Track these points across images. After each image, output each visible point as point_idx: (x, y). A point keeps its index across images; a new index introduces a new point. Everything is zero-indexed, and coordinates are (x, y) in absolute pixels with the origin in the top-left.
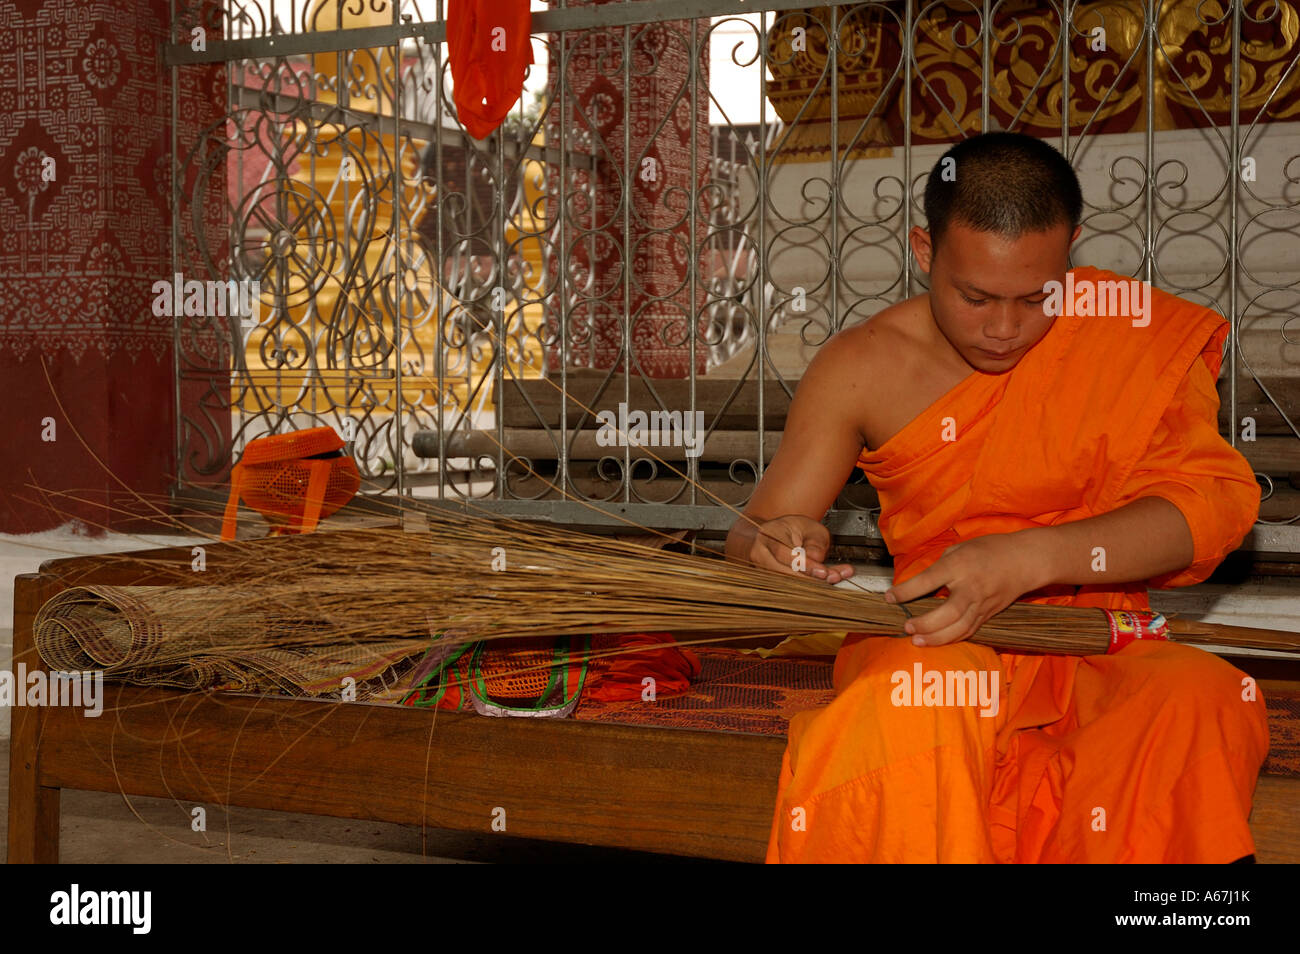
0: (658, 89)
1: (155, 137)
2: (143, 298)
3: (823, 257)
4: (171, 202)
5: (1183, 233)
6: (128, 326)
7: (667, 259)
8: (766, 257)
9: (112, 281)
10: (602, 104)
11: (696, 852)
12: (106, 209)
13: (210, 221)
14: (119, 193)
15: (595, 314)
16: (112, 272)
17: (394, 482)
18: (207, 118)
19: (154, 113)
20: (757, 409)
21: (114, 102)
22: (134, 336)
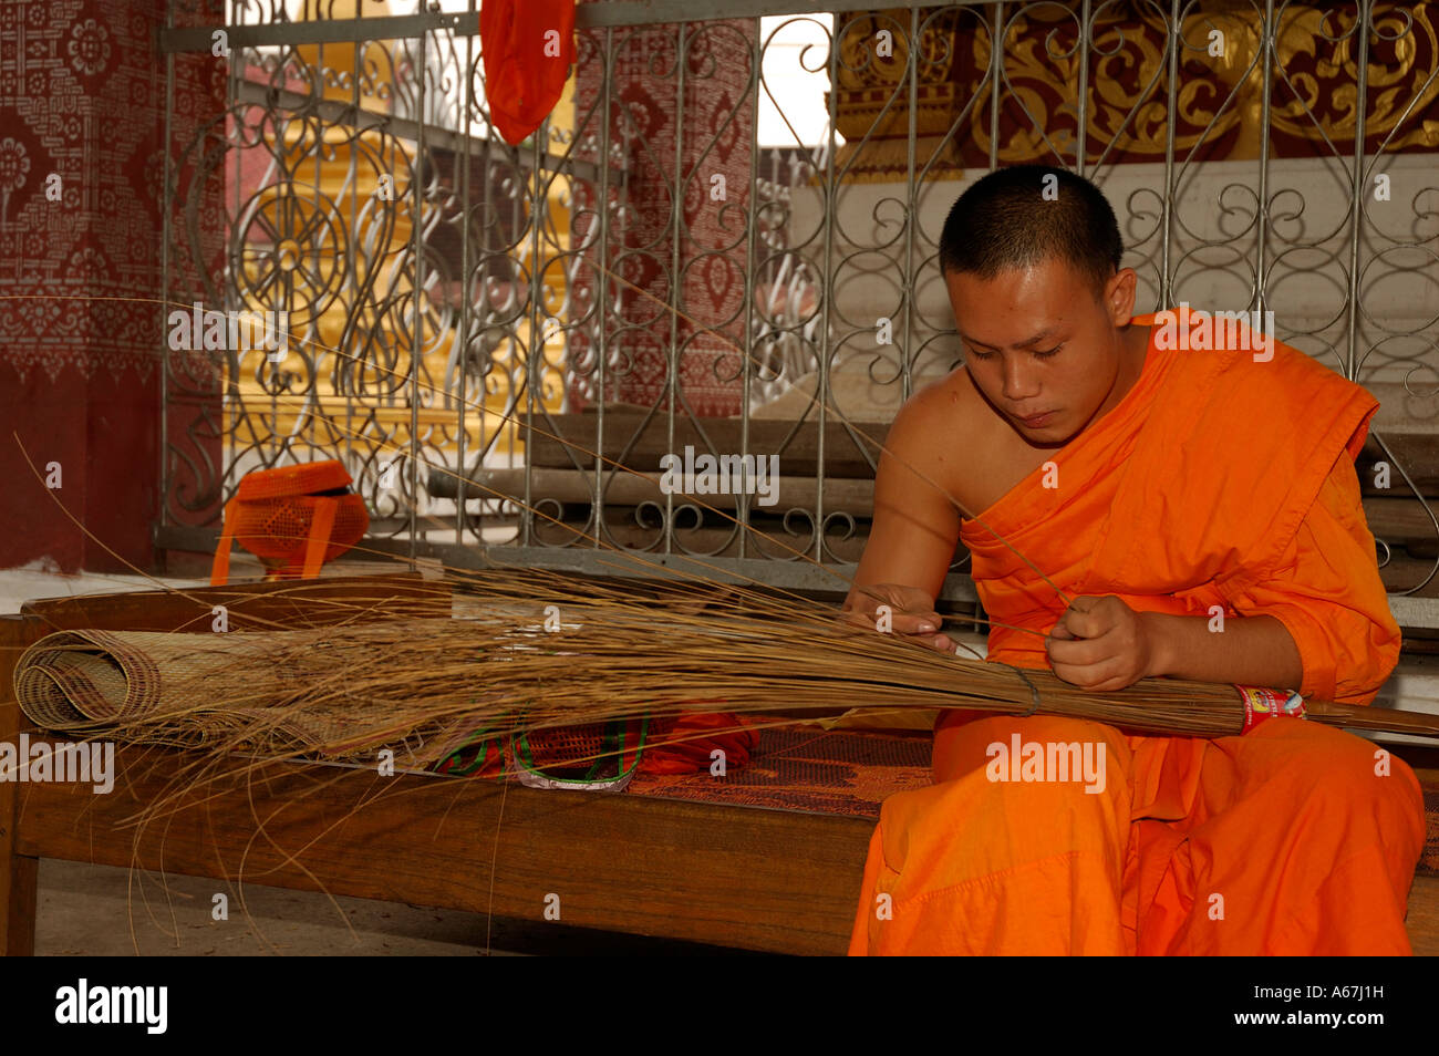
0: (698, 99)
1: (147, 132)
2: (128, 311)
3: (894, 284)
4: (163, 204)
5: (1299, 271)
6: (112, 342)
7: (703, 287)
8: (831, 284)
9: (94, 291)
10: (636, 114)
11: (767, 947)
12: (90, 209)
13: (205, 227)
14: (106, 192)
15: (622, 345)
16: (95, 280)
17: (406, 524)
18: (205, 112)
19: (147, 104)
20: (816, 453)
21: (102, 90)
22: (118, 353)
